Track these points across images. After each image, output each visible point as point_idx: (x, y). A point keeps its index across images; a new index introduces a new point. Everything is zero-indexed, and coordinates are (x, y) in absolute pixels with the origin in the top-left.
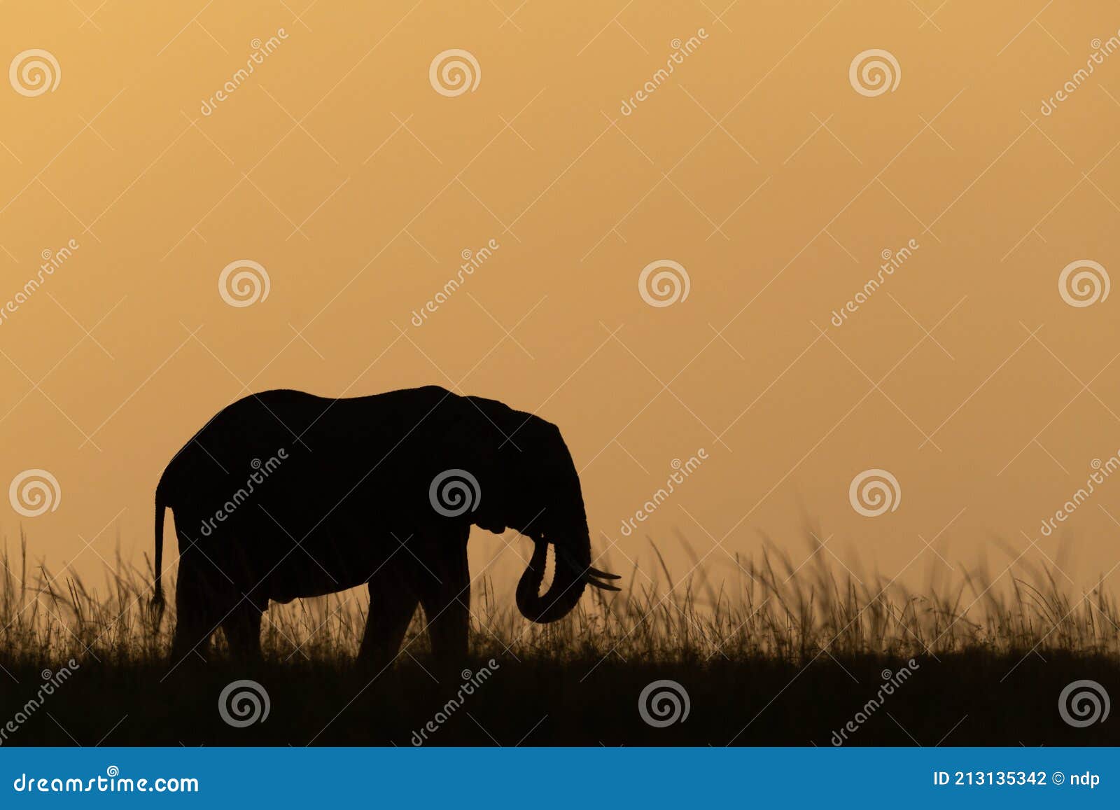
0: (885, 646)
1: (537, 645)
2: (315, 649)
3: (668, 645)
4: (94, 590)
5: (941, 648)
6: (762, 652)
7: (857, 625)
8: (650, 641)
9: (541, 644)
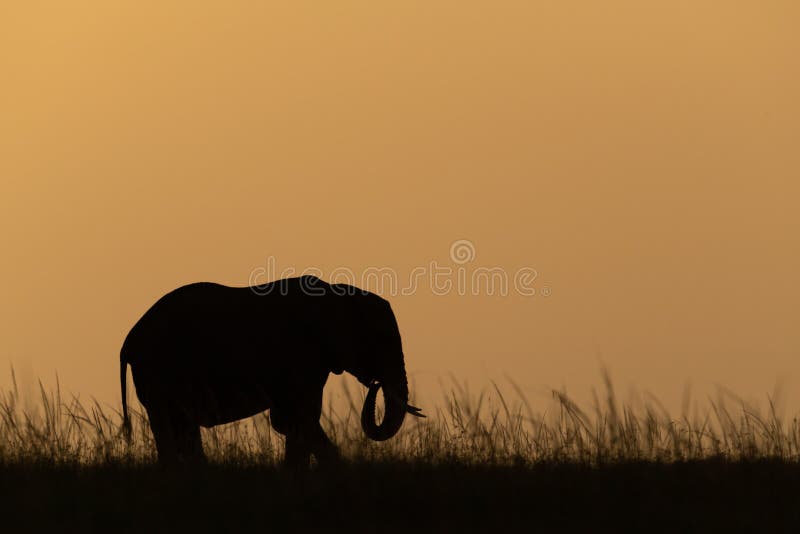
0: (654, 454)
1: (415, 454)
2: (263, 457)
3: (506, 454)
4: (109, 416)
5: (693, 456)
6: (570, 459)
7: (635, 440)
8: (493, 450)
9: (418, 453)
